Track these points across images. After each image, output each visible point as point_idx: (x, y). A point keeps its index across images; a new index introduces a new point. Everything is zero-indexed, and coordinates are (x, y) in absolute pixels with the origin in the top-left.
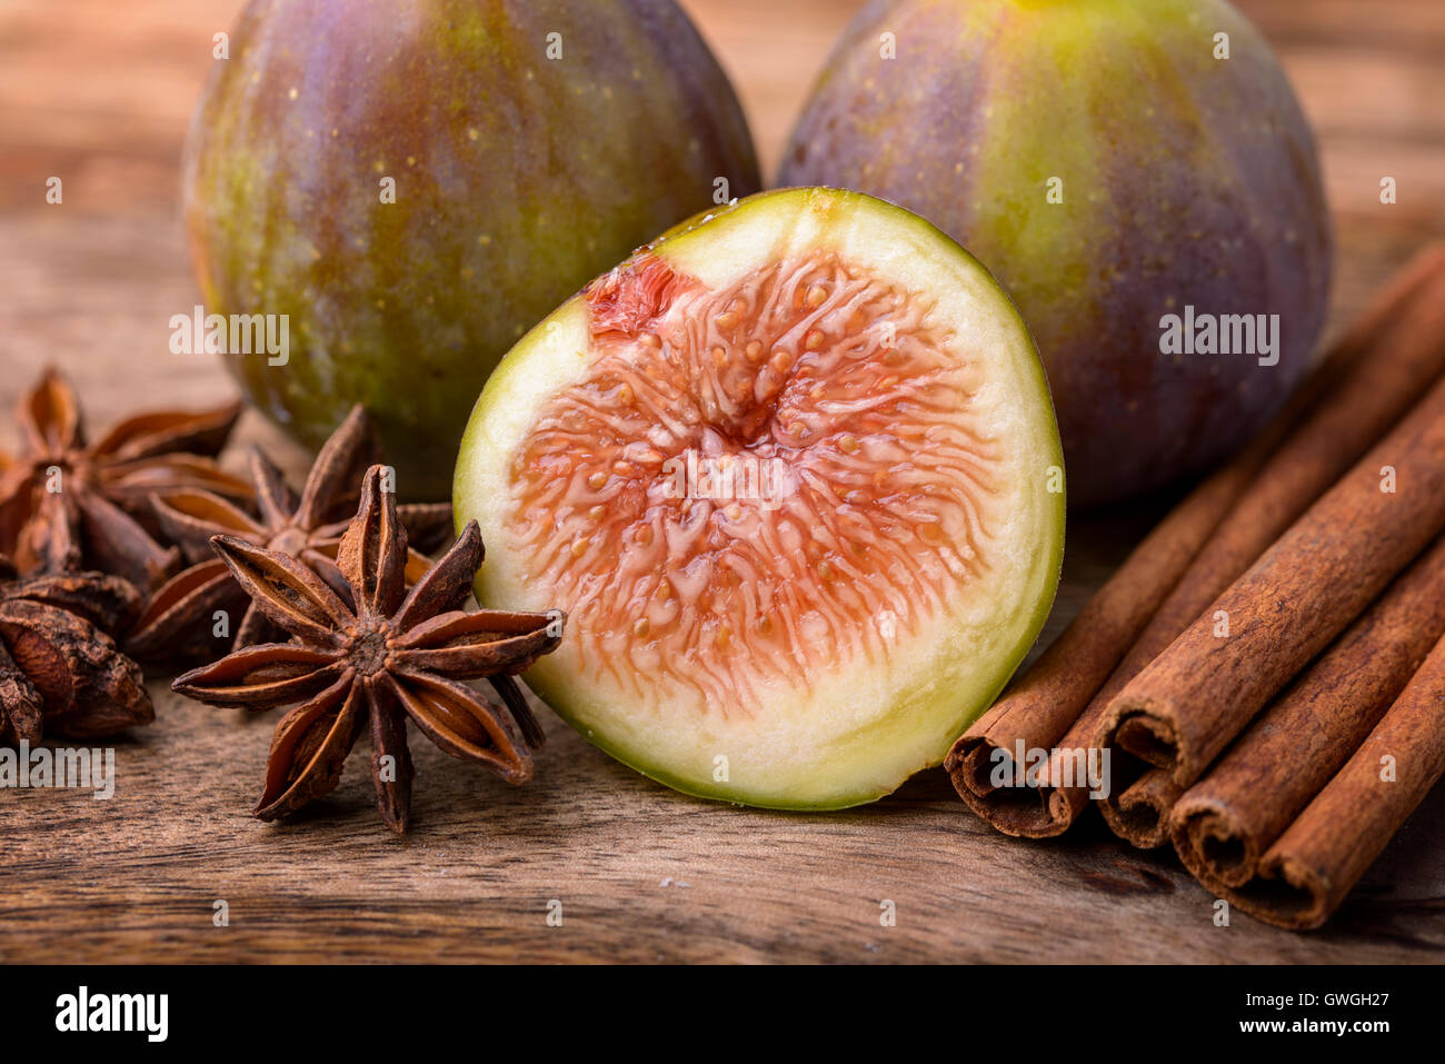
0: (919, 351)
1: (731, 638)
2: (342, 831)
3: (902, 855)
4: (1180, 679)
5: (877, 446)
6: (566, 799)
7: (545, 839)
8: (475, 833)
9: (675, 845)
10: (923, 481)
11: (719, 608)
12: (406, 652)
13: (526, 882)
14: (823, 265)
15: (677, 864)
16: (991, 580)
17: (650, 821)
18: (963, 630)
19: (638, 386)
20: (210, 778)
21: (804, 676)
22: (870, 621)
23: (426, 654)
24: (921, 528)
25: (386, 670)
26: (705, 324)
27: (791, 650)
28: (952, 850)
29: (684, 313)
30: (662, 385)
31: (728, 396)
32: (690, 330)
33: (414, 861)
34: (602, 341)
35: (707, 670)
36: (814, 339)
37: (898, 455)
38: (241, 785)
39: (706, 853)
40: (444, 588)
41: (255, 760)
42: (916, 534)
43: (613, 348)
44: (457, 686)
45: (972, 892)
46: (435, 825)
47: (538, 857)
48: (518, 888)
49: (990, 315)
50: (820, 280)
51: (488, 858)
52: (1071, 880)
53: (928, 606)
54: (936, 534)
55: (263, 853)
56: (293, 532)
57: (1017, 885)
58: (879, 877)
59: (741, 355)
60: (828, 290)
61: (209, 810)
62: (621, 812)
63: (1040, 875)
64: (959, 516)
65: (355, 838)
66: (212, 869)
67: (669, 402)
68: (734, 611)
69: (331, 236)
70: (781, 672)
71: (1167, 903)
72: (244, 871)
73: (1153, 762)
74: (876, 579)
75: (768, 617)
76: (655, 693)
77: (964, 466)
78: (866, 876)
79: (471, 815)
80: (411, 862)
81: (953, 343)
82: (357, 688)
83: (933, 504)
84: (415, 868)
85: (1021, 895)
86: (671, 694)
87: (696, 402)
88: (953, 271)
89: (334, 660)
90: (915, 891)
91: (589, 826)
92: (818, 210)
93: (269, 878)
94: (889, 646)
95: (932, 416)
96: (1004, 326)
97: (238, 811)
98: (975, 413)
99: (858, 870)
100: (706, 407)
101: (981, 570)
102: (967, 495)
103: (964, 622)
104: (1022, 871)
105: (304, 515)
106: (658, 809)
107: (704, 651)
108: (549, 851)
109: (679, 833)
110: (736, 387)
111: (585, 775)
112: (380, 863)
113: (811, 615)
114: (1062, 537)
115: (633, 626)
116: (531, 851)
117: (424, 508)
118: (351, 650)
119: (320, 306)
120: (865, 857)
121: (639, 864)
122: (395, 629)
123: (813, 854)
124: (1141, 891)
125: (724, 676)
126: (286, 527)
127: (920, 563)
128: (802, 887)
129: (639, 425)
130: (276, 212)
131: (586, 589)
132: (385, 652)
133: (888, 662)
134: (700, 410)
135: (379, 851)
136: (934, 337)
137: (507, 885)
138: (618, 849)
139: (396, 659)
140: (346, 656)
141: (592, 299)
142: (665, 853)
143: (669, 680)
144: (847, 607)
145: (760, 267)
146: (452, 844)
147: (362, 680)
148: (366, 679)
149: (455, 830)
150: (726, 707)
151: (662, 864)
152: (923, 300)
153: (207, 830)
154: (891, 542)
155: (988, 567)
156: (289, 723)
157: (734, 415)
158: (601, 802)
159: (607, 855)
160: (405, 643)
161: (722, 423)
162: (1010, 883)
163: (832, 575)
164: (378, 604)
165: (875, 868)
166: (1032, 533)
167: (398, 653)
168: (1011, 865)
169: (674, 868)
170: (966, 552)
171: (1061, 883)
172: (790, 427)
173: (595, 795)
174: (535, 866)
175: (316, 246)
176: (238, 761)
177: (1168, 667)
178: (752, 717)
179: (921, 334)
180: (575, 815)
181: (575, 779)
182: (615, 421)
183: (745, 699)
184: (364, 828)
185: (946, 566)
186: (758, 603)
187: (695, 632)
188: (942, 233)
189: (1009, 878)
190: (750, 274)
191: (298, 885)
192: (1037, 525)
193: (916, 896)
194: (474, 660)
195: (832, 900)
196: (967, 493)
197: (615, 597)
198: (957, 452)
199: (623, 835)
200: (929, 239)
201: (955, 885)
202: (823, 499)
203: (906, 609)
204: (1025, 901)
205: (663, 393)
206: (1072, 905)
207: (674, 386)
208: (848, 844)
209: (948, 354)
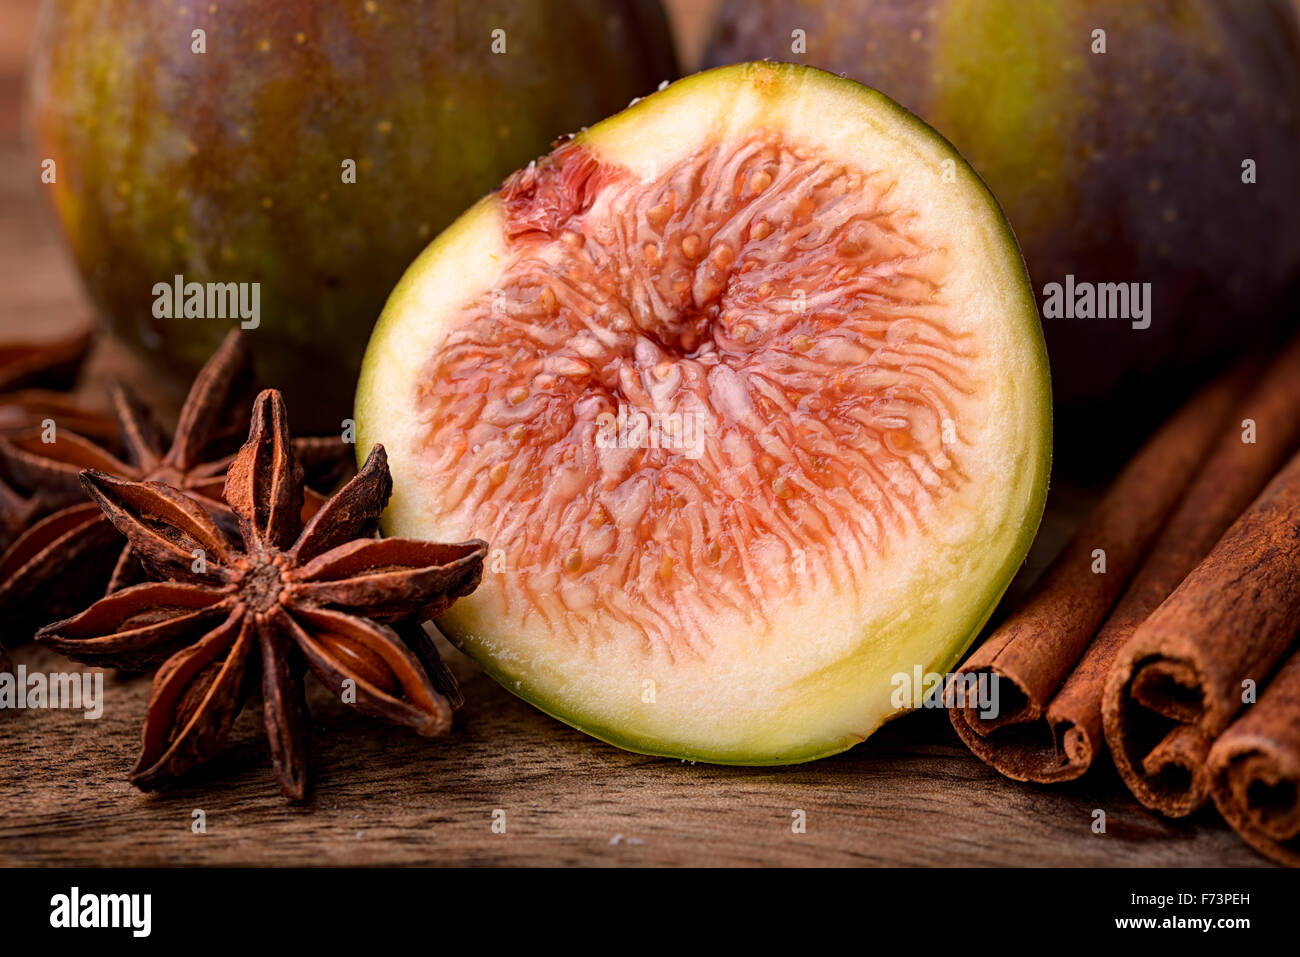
0: (878, 237)
1: (676, 569)
2: (240, 794)
3: (883, 804)
4: (1196, 614)
5: (834, 346)
6: (494, 752)
7: (473, 796)
8: (393, 791)
9: (623, 799)
10: (886, 383)
11: (661, 535)
12: (303, 586)
13: (455, 843)
14: (766, 148)
15: (626, 819)
16: (970, 493)
17: (591, 774)
18: (940, 551)
19: (560, 291)
20: (83, 740)
21: (760, 608)
22: (833, 542)
23: (327, 587)
24: (888, 436)
25: (282, 605)
26: (635, 219)
27: (744, 579)
28: (940, 797)
29: (611, 207)
30: (587, 287)
31: (664, 299)
32: (617, 224)
33: (325, 824)
34: (519, 242)
35: (649, 607)
36: (756, 230)
37: (859, 355)
38: (120, 745)
39: (659, 807)
40: (347, 519)
41: (134, 719)
42: (883, 443)
43: (531, 249)
44: (364, 622)
45: (966, 842)
46: (346, 785)
47: (467, 816)
48: (447, 851)
49: (957, 195)
50: (761, 164)
51: (410, 818)
52: (1077, 826)
53: (900, 522)
54: (905, 441)
55: (150, 820)
56: (168, 472)
57: (1017, 834)
58: (859, 828)
59: (676, 252)
60: (772, 174)
61: (85, 774)
62: (558, 765)
63: (1042, 822)
64: (932, 422)
65: (255, 801)
66: (93, 838)
67: (596, 306)
68: (678, 538)
69: (209, 128)
70: (733, 605)
71: (1191, 849)
72: (128, 840)
73: (1177, 717)
74: (838, 494)
75: (717, 543)
76: (591, 636)
77: (935, 365)
78: (844, 829)
79: (386, 773)
80: (321, 824)
81: (916, 228)
82: (249, 626)
83: (901, 409)
84: (326, 831)
85: (1023, 844)
86: (609, 636)
87: (626, 306)
88: (913, 147)
89: (222, 597)
90: (901, 843)
91: (522, 781)
92: (759, 85)
93: (159, 847)
94: (856, 571)
95: (897, 310)
96: (974, 207)
97: (118, 775)
98: (945, 305)
99: (834, 822)
100: (638, 311)
101: (959, 482)
102: (939, 397)
103: (942, 540)
104: (1021, 819)
105: (178, 454)
106: (599, 760)
107: (645, 583)
108: (479, 809)
109: (626, 786)
110: (672, 289)
111: (514, 726)
112: (285, 828)
113: (766, 540)
114: (1050, 441)
115: (565, 558)
116: (458, 810)
117: (315, 443)
118: (241, 585)
119: (198, 208)
120: (841, 806)
121: (583, 821)
122: (291, 560)
123: (781, 805)
124: (1159, 837)
125: (668, 611)
126: (160, 466)
127: (887, 475)
128: (772, 841)
129: (562, 333)
130: (144, 102)
131: (507, 520)
132: (280, 586)
133: (856, 590)
134: (631, 315)
135: (283, 814)
136: (893, 220)
137: (433, 848)
138: (558, 805)
139: (292, 593)
140: (235, 592)
141: (506, 195)
142: (612, 808)
143: (606, 620)
144: (807, 530)
145: (696, 153)
146: (366, 804)
147: (254, 618)
148: (259, 617)
149: (369, 789)
150: (672, 648)
151: (610, 820)
152: (883, 180)
153: (84, 796)
154: (855, 453)
155: (967, 479)
156: (170, 669)
157: (671, 322)
158: (535, 754)
159: (545, 812)
160: (303, 576)
161: (657, 330)
162: (1009, 831)
163: (789, 493)
164: (271, 537)
165: (853, 819)
166: (1015, 438)
167: (295, 587)
168: (1009, 812)
169: (624, 825)
170: (941, 462)
171: (1067, 830)
172: (734, 331)
173: (528, 747)
174: (464, 825)
175: (194, 139)
176: (115, 721)
177: (1181, 605)
178: (703, 660)
179: (881, 219)
180: (505, 770)
181: (502, 731)
182: (535, 330)
183: (694, 637)
184: (264, 789)
185: (918, 478)
186: (706, 530)
187: (634, 563)
188: (900, 106)
189: (1008, 826)
190: (685, 159)
191: (192, 854)
192: (1020, 429)
193: (903, 848)
194: (382, 591)
195: (808, 854)
196: (941, 396)
197: (541, 528)
198: (926, 349)
199: (561, 789)
200: (885, 114)
201: (945, 835)
202: (776, 408)
203: (875, 527)
204: (1027, 850)
205: (589, 297)
206: (1083, 855)
207: (601, 289)
208: (820, 793)
209: (912, 240)
